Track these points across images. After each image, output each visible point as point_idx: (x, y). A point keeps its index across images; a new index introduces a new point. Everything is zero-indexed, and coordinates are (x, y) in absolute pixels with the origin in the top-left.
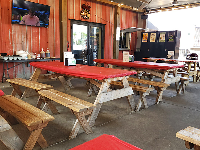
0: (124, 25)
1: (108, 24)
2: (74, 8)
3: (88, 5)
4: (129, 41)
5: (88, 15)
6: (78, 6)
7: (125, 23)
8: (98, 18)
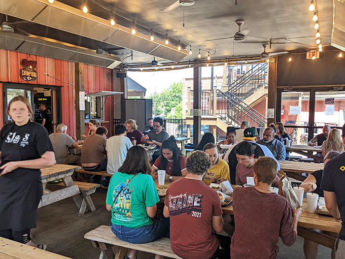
0: (93, 86)
1: (66, 85)
2: (8, 65)
3: (32, 60)
4: (103, 109)
5: (34, 75)
6: (15, 62)
7: (93, 83)
8: (49, 78)
